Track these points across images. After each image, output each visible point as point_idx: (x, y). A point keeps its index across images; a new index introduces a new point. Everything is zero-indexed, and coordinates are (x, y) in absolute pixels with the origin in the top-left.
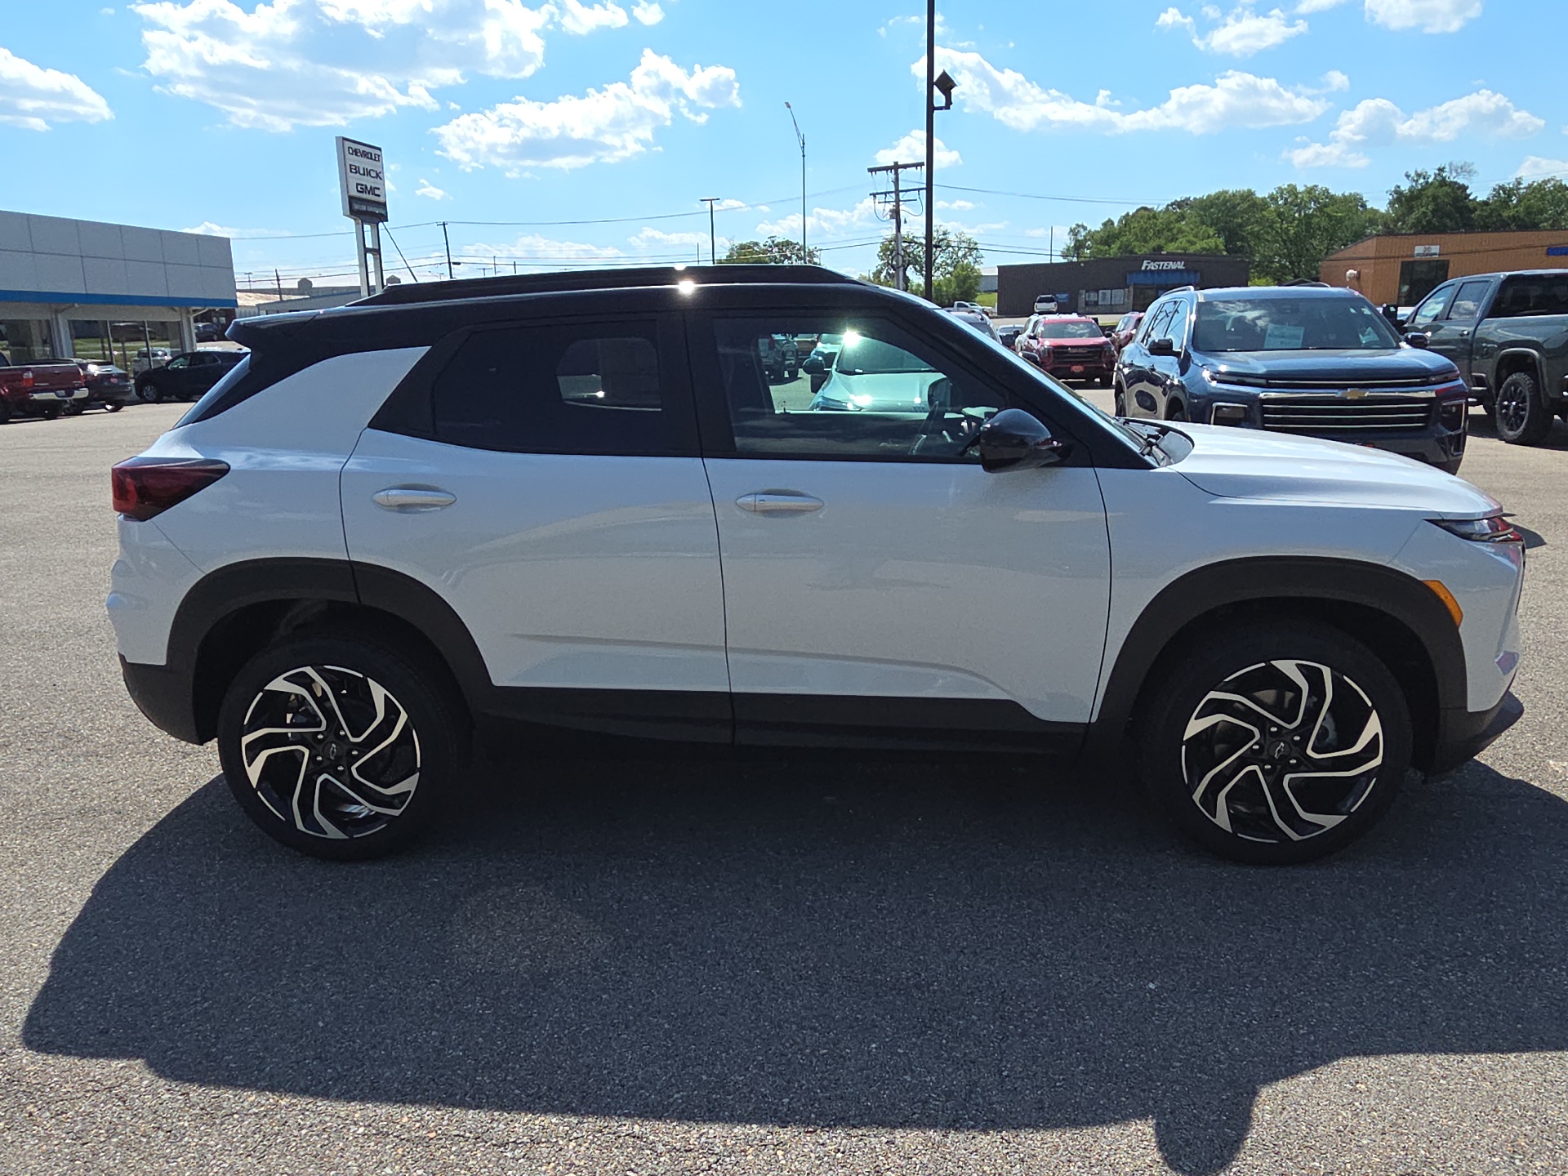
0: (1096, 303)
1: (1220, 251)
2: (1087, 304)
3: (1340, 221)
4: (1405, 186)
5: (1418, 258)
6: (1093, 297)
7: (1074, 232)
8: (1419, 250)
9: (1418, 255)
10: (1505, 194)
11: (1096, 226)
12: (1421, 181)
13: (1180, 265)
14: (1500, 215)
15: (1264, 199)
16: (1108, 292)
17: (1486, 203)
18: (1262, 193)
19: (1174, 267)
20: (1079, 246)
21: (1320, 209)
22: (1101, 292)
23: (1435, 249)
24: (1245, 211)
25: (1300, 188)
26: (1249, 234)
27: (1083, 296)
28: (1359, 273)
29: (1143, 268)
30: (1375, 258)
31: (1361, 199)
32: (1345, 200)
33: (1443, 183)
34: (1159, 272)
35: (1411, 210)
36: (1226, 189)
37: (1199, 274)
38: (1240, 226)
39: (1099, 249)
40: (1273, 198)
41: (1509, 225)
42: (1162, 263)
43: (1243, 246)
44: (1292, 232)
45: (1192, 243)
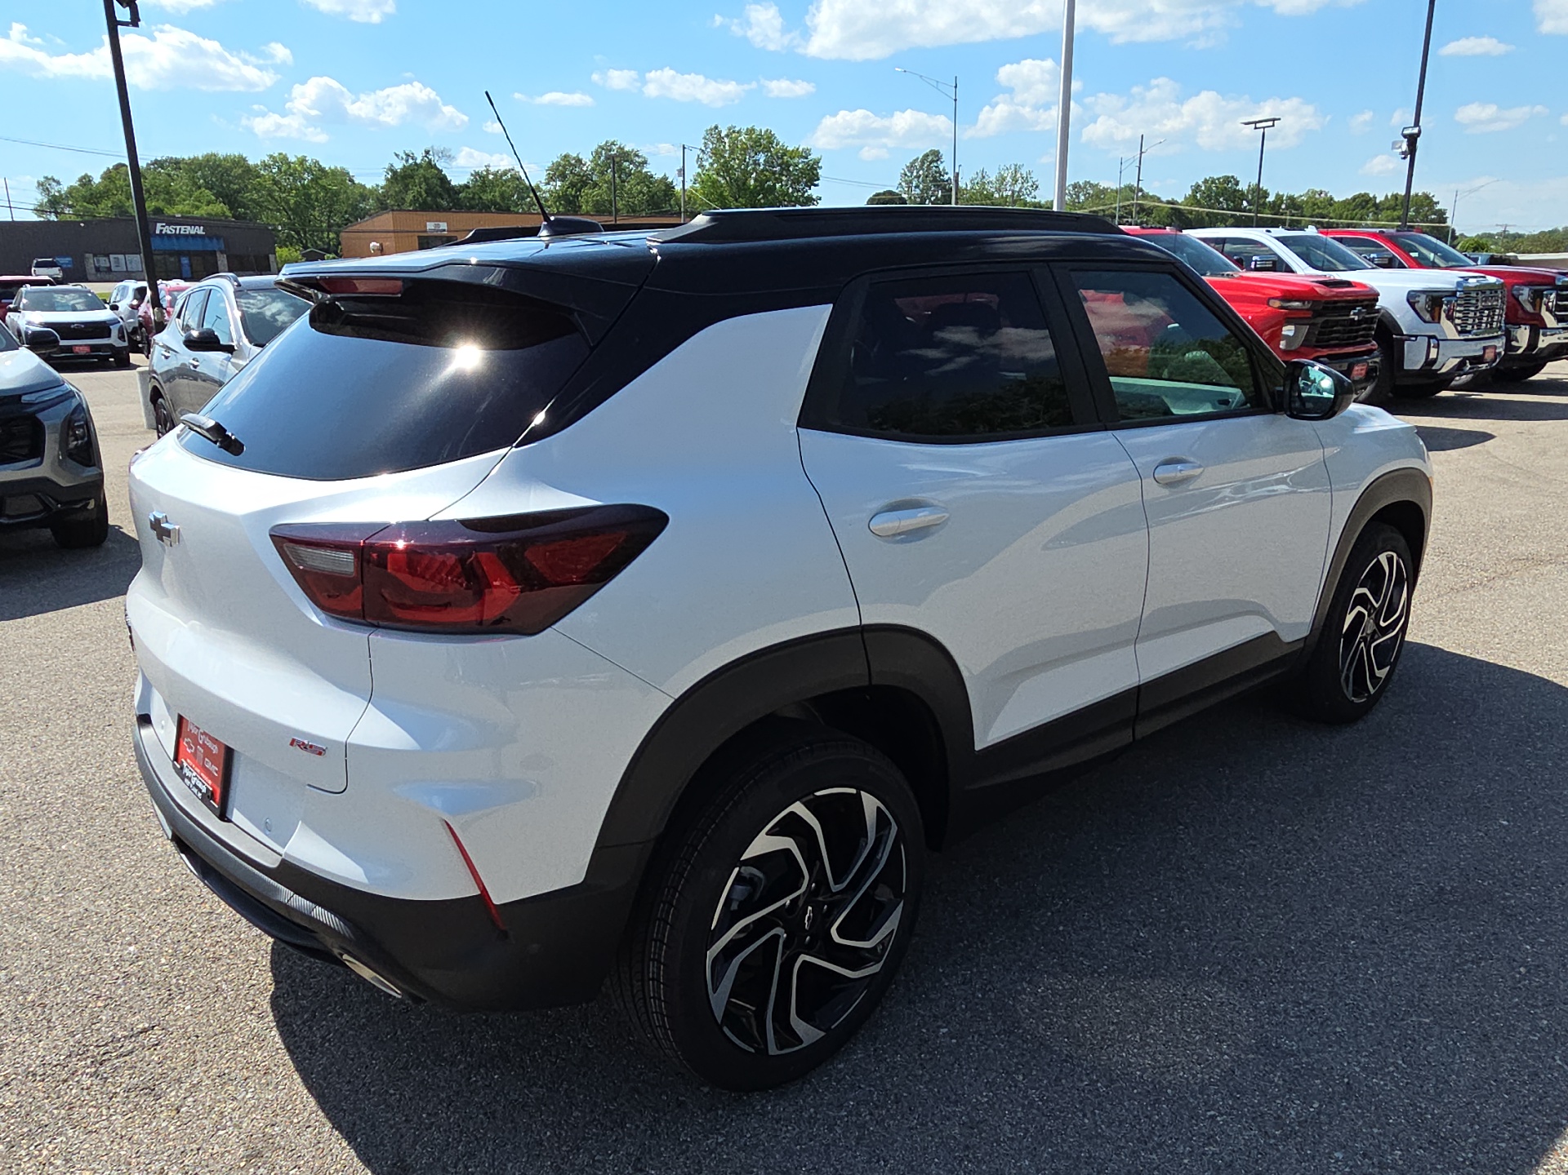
0: (109, 269)
1: (227, 217)
2: (98, 269)
3: (336, 194)
4: (399, 165)
5: (429, 234)
6: (103, 262)
7: (43, 186)
8: (430, 226)
9: (431, 230)
10: (482, 181)
11: (68, 181)
12: (411, 161)
13: (200, 231)
14: (481, 198)
15: (257, 166)
16: (121, 257)
17: (466, 186)
18: (253, 160)
19: (193, 232)
20: (54, 203)
21: (315, 180)
22: (112, 256)
23: (444, 226)
24: (240, 177)
25: (292, 159)
26: (250, 201)
27: (91, 262)
28: (381, 245)
29: (158, 232)
30: (394, 232)
31: (348, 173)
32: (334, 173)
33: (430, 165)
34: (178, 236)
35: (406, 188)
36: (214, 152)
37: (222, 241)
38: (238, 192)
39: (86, 207)
40: (266, 166)
41: (490, 208)
42: (178, 227)
43: (244, 213)
44: (292, 202)
45: (197, 208)
